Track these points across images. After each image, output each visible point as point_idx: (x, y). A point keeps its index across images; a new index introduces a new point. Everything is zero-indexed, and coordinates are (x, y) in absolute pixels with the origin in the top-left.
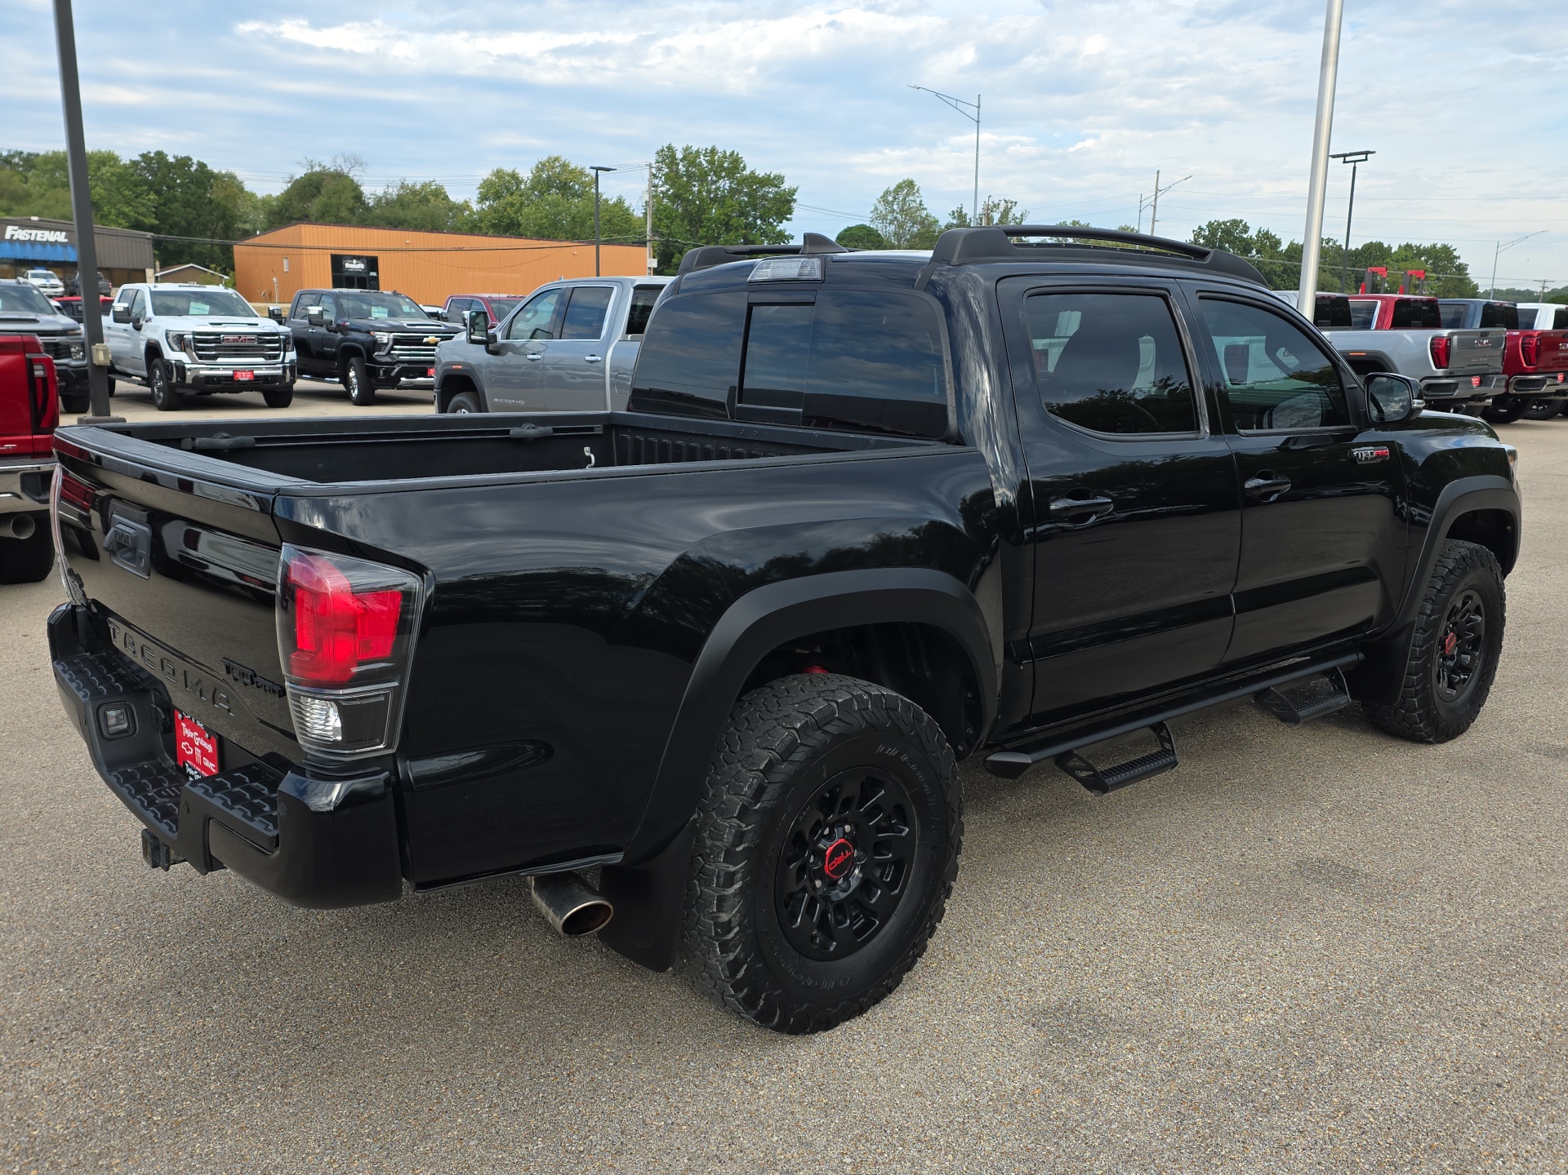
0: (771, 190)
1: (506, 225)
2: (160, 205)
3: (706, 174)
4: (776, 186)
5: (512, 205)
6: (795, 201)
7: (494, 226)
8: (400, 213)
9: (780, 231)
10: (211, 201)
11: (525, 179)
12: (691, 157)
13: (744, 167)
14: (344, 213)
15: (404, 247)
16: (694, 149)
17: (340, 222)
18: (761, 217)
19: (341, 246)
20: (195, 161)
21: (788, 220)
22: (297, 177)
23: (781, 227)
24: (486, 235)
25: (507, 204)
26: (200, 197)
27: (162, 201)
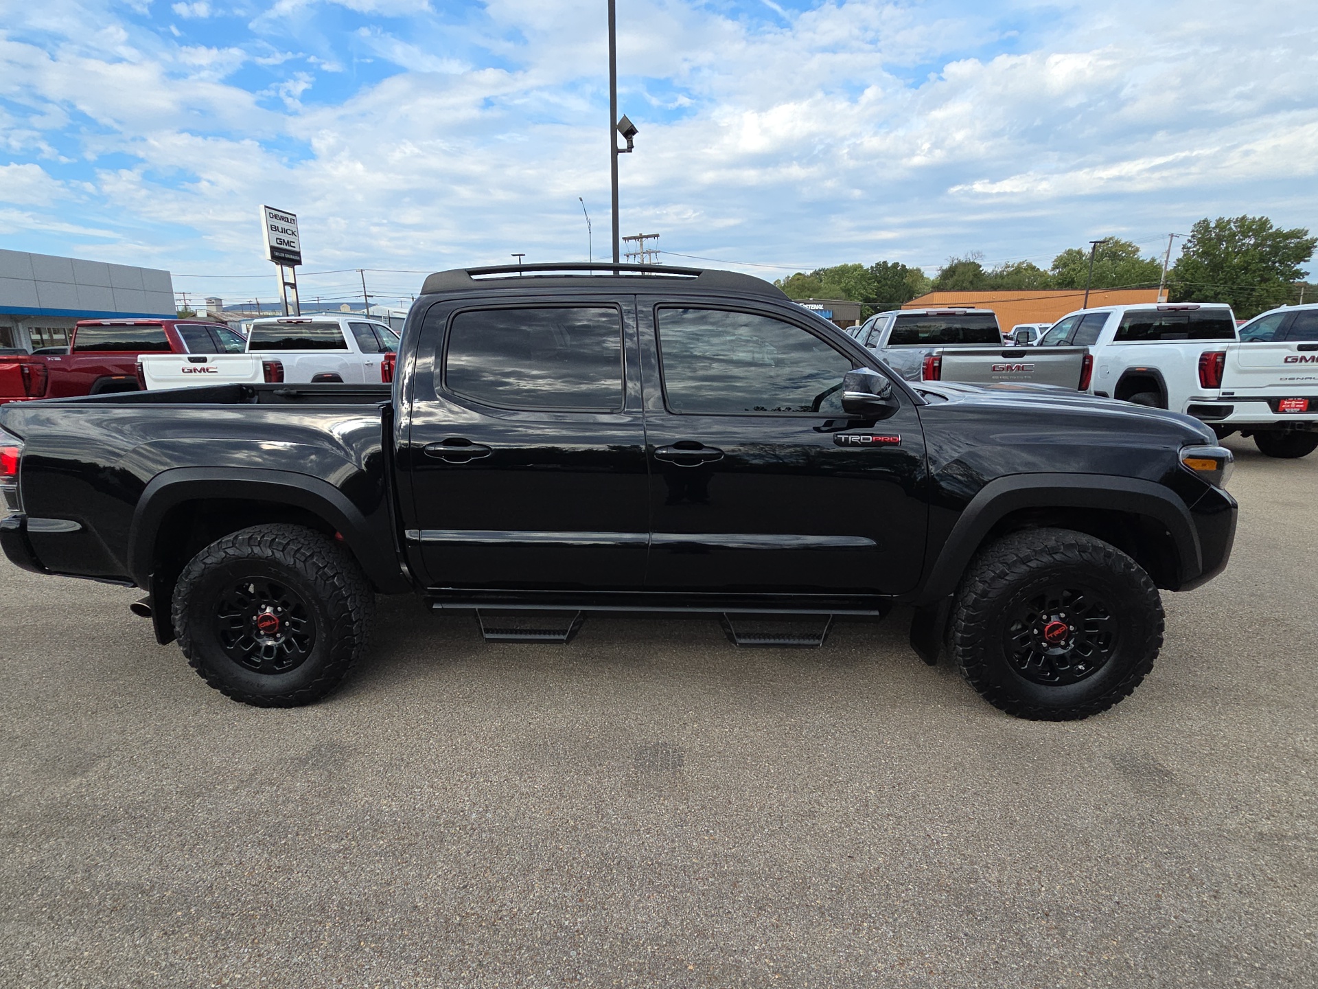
0: (1293, 241)
1: (1066, 283)
2: (878, 288)
3: (1234, 235)
4: (1298, 238)
5: (1074, 270)
6: (1316, 247)
7: (1059, 284)
8: (999, 281)
9: (1297, 270)
10: (904, 284)
11: (1087, 253)
12: (1222, 225)
13: (1271, 227)
14: (966, 284)
15: (992, 300)
16: (1226, 219)
17: (963, 289)
18: (1279, 261)
19: (954, 302)
20: (900, 264)
21: (1305, 261)
22: (944, 268)
23: (1298, 267)
24: (1054, 290)
25: (1070, 269)
26: (899, 282)
27: (879, 286)
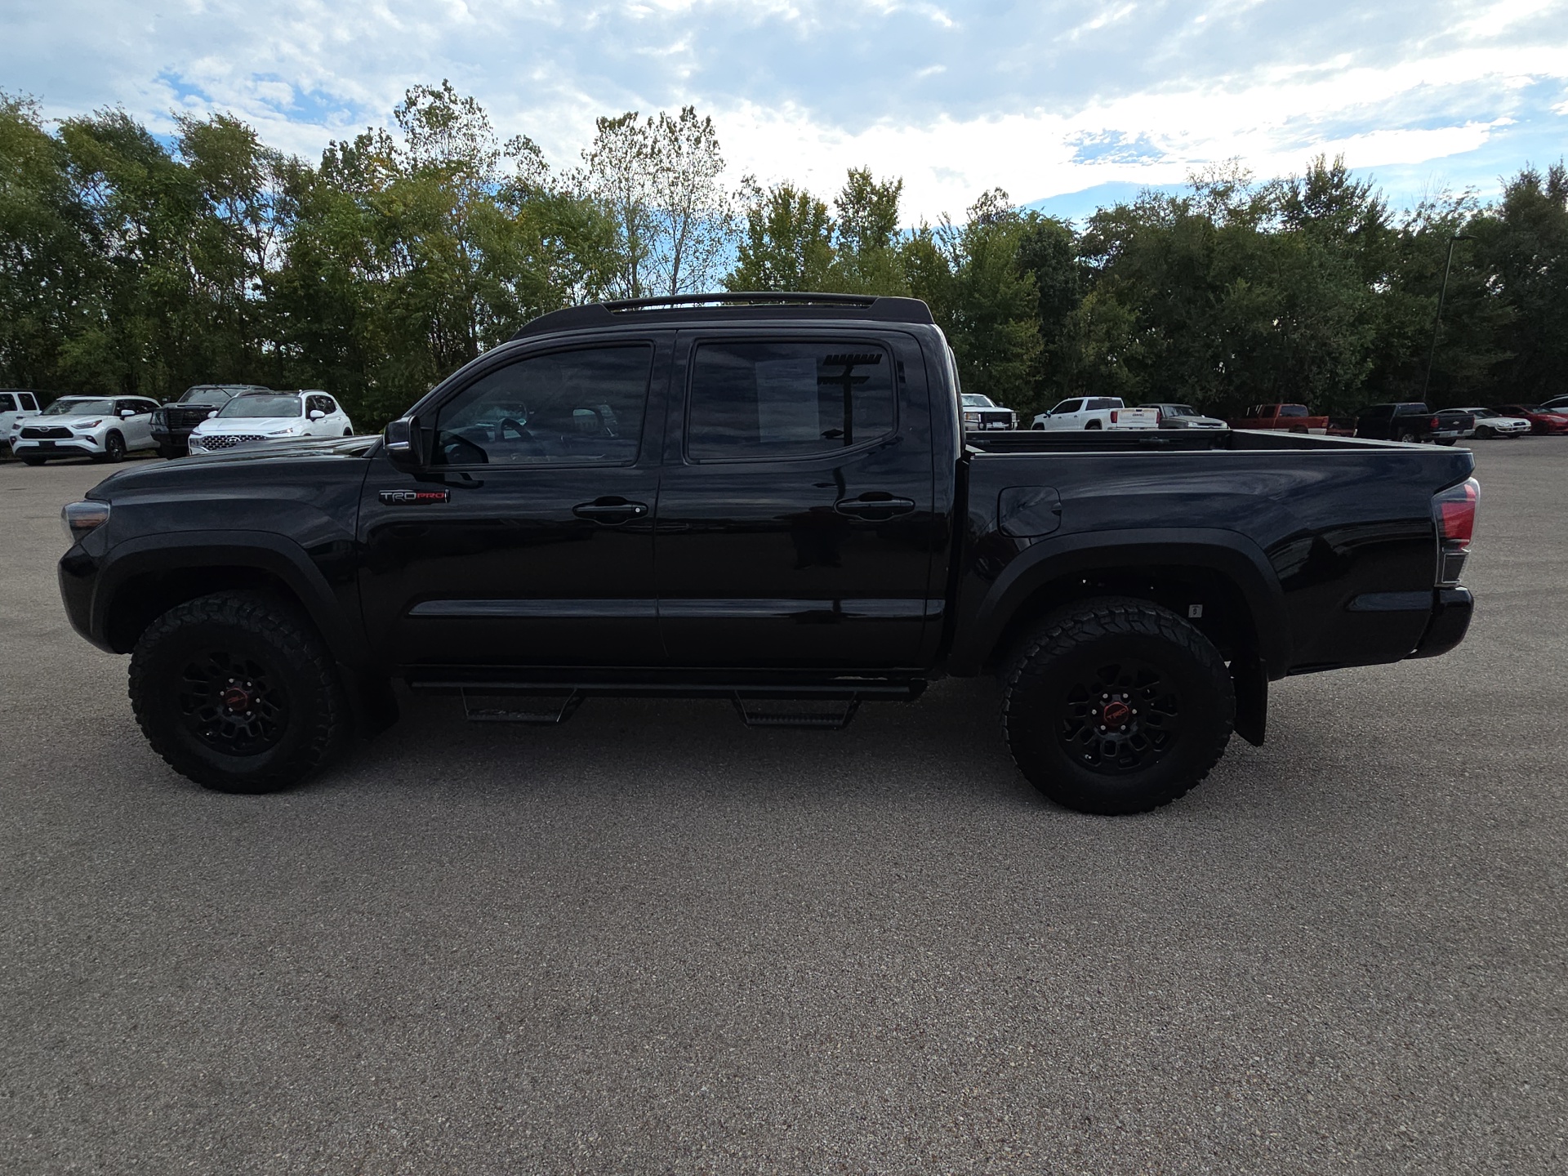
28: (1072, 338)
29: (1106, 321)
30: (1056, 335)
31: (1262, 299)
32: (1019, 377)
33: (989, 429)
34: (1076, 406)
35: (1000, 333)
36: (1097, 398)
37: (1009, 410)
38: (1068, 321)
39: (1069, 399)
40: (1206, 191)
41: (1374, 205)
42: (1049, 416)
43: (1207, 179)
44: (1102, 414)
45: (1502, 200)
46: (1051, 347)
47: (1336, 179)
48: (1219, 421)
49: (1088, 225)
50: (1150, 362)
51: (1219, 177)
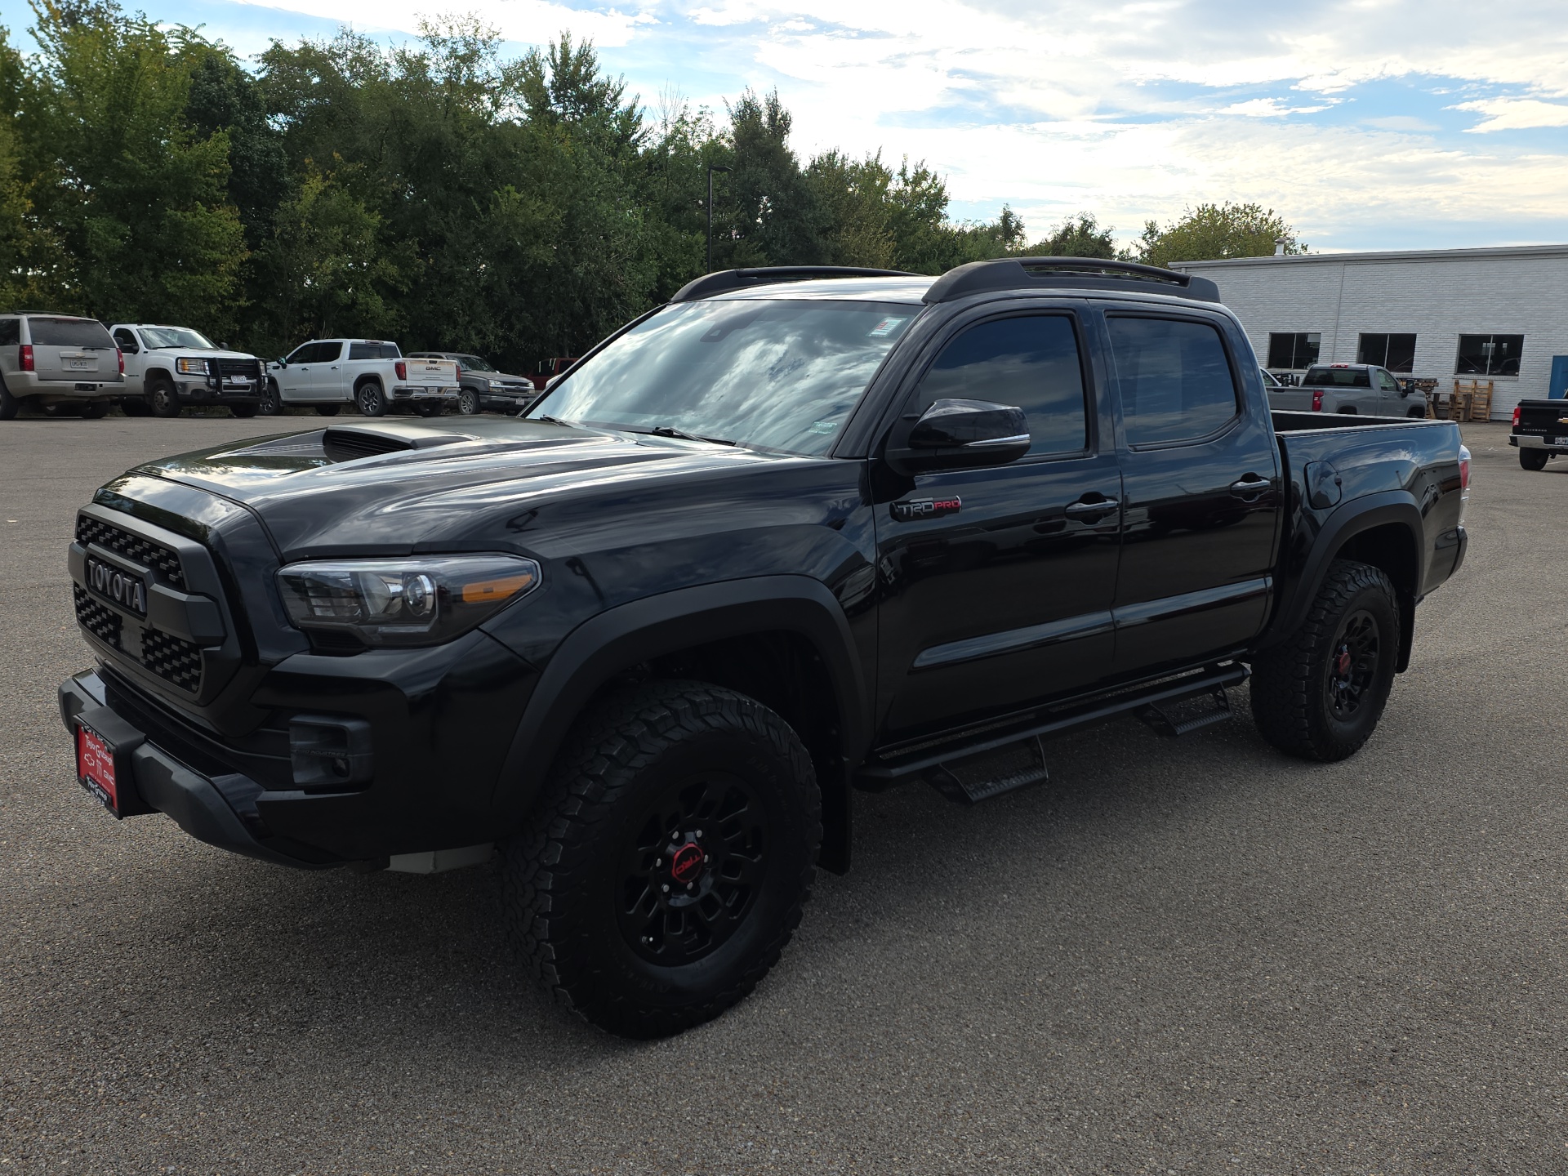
28: (288, 245)
29: (339, 222)
30: (261, 237)
31: (539, 217)
32: (209, 299)
33: (226, 387)
34: (332, 353)
35: (177, 225)
36: (363, 341)
37: (252, 357)
38: (278, 217)
39: (313, 341)
40: (444, 51)
41: (630, 113)
42: (284, 367)
43: (444, 33)
44: (382, 366)
45: (732, 128)
46: (258, 254)
47: (583, 70)
48: (524, 380)
49: (261, 65)
50: (406, 290)
51: (455, 31)
